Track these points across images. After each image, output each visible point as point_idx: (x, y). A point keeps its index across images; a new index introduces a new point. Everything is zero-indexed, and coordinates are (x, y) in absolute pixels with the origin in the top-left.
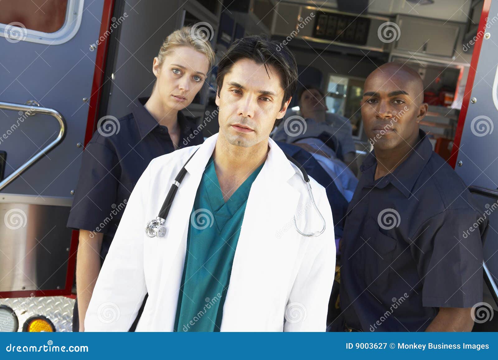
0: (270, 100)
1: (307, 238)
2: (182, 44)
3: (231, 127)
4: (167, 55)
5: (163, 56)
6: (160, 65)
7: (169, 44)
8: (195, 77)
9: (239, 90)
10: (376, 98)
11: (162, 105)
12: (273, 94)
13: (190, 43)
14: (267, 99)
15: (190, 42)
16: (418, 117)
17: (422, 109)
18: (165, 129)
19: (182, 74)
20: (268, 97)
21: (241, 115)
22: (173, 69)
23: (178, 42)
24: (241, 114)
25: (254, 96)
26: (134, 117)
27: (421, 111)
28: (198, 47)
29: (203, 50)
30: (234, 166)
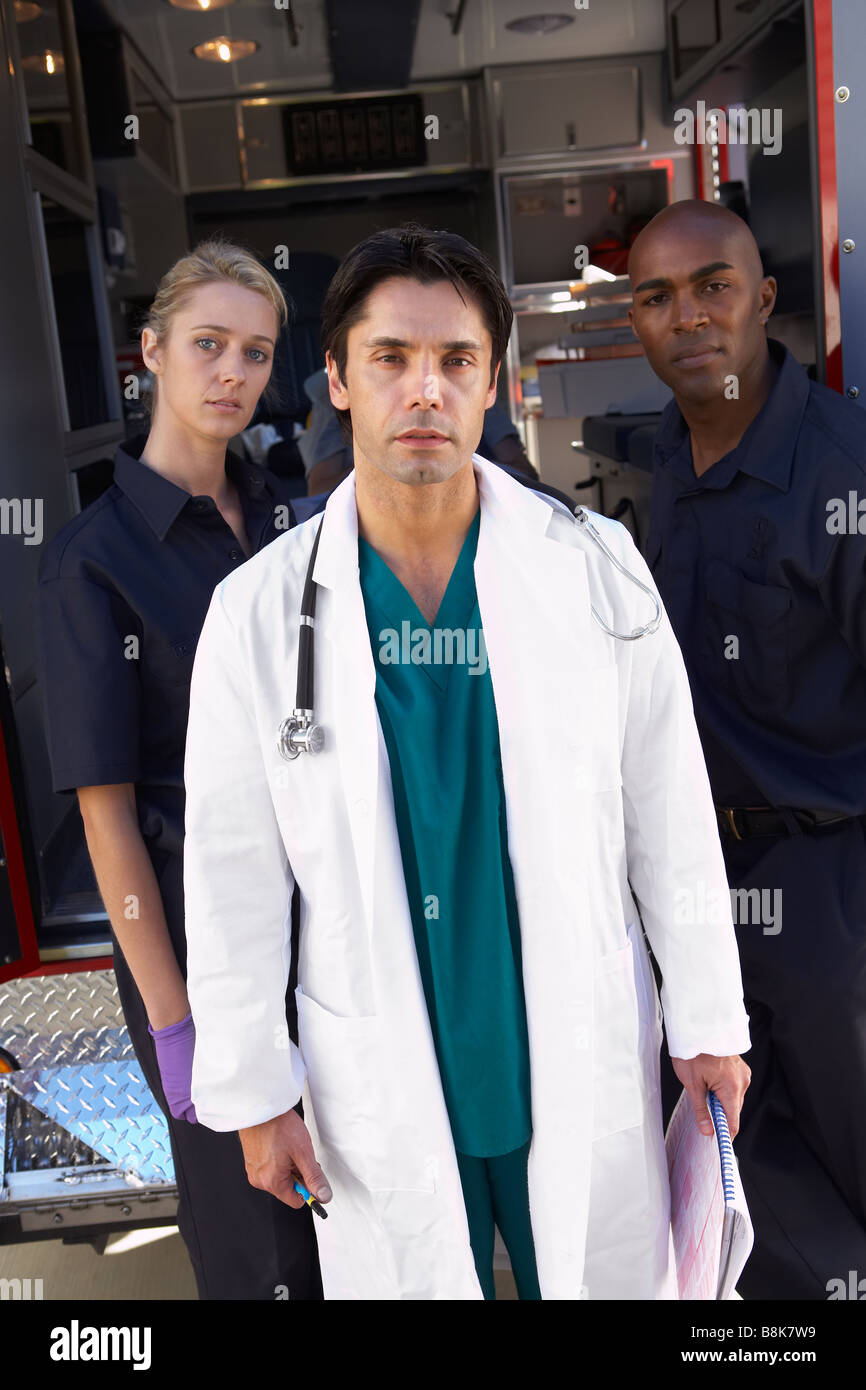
0: (469, 363)
1: (632, 642)
2: (207, 278)
3: (397, 443)
4: (174, 311)
5: (164, 317)
6: (162, 342)
7: (174, 287)
8: (250, 352)
9: (395, 354)
10: (662, 292)
11: (185, 436)
12: (473, 346)
13: (227, 273)
14: (461, 360)
15: (227, 271)
16: (761, 310)
17: (766, 293)
18: (206, 501)
19: (222, 346)
20: (464, 357)
21: (415, 408)
22: (197, 341)
23: (196, 274)
24: (416, 404)
25: (434, 360)
26: (123, 493)
27: (764, 296)
28: (246, 280)
29: (260, 284)
30: (418, 536)
